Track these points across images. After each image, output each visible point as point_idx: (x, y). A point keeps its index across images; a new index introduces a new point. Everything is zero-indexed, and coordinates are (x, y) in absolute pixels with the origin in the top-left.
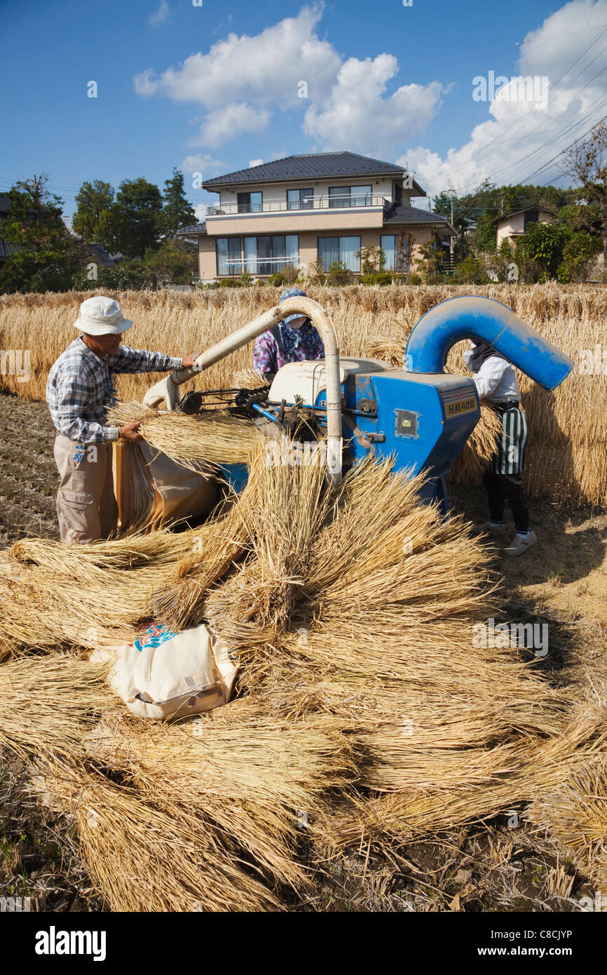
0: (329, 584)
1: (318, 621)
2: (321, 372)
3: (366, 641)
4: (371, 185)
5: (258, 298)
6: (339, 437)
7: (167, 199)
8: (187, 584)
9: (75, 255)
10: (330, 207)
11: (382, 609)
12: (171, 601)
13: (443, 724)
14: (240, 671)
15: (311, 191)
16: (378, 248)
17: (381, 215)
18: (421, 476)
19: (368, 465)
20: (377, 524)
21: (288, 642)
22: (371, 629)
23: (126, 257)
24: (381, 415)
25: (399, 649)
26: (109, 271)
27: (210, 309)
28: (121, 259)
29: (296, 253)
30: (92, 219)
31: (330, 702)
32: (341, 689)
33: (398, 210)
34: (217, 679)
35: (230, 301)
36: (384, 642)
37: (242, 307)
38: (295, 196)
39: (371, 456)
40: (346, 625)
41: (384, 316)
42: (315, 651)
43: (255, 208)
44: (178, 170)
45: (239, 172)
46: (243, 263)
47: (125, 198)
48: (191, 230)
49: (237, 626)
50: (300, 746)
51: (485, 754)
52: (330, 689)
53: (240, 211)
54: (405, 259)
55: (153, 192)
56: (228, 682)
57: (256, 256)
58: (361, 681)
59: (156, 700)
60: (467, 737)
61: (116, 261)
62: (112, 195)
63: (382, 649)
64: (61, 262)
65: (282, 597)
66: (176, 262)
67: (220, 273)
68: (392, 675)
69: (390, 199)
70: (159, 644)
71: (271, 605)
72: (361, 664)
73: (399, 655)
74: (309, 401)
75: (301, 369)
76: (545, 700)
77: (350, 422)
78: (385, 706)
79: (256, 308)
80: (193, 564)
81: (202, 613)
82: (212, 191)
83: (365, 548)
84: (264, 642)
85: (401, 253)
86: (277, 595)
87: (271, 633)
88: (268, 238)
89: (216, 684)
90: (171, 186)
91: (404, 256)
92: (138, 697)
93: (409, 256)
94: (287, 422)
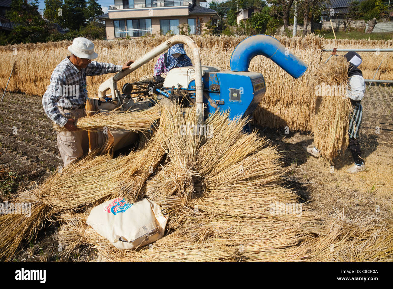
0: (208, 173)
1: (206, 192)
2: (191, 72)
3: (231, 200)
5: (145, 43)
6: (202, 103)
7: (89, 3)
8: (136, 179)
9: (47, 28)
10: (165, 6)
11: (236, 184)
12: (129, 188)
13: (274, 237)
14: (169, 221)
16: (187, 25)
17: (188, 10)
18: (245, 119)
19: (216, 116)
20: (228, 142)
21: (193, 204)
22: (232, 194)
23: (70, 30)
24: (222, 92)
25: (247, 202)
26: (63, 36)
27: (121, 48)
28: (69, 31)
29: (151, 27)
30: (53, 12)
31: (217, 231)
32: (222, 224)
33: (195, 8)
34: (157, 225)
35: (131, 44)
36: (239, 199)
37: (137, 47)
38: (149, 1)
39: (217, 111)
40: (220, 193)
41: (205, 49)
42: (207, 207)
43: (131, 7)
46: (126, 32)
48: (101, 17)
49: (167, 198)
50: (210, 256)
51: (296, 249)
52: (216, 225)
53: (124, 8)
54: (199, 29)
56: (163, 227)
57: (132, 28)
58: (231, 219)
59: (129, 240)
60: (288, 242)
61: (66, 32)
62: (62, 1)
63: (239, 203)
64: (40, 31)
65: (190, 182)
66: (94, 32)
67: (116, 36)
68: (246, 215)
69: (191, 3)
70: (124, 210)
71: (185, 187)
72: (230, 211)
73: (248, 205)
74: (185, 86)
75: (181, 71)
76: (315, 220)
77: (206, 95)
78: (246, 231)
79: (144, 47)
80: (138, 169)
81: (144, 193)
83: (223, 155)
84: (181, 205)
85: (198, 26)
86: (187, 181)
87: (185, 200)
88: (137, 20)
89: (157, 228)
91: (199, 28)
92: (120, 239)
93: (201, 27)
94: (175, 97)
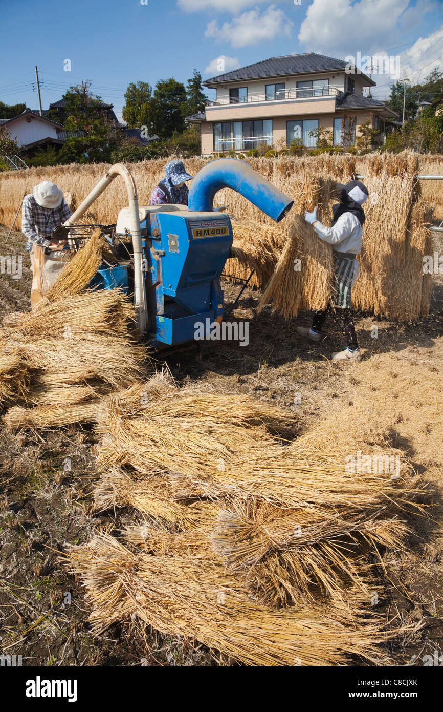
4: (329, 79)
7: (189, 94)
10: (297, 97)
15: (283, 86)
16: (332, 129)
17: (334, 102)
24: (162, 238)
26: (138, 149)
29: (271, 134)
30: (135, 110)
33: (349, 98)
38: (271, 88)
43: (241, 100)
44: (198, 71)
45: (231, 72)
46: (232, 141)
47: (160, 94)
48: (195, 118)
53: (231, 103)
55: (180, 89)
57: (241, 136)
62: (150, 92)
67: (216, 149)
69: (342, 90)
82: (211, 88)
85: (344, 132)
88: (251, 122)
90: (192, 83)
93: (352, 134)
